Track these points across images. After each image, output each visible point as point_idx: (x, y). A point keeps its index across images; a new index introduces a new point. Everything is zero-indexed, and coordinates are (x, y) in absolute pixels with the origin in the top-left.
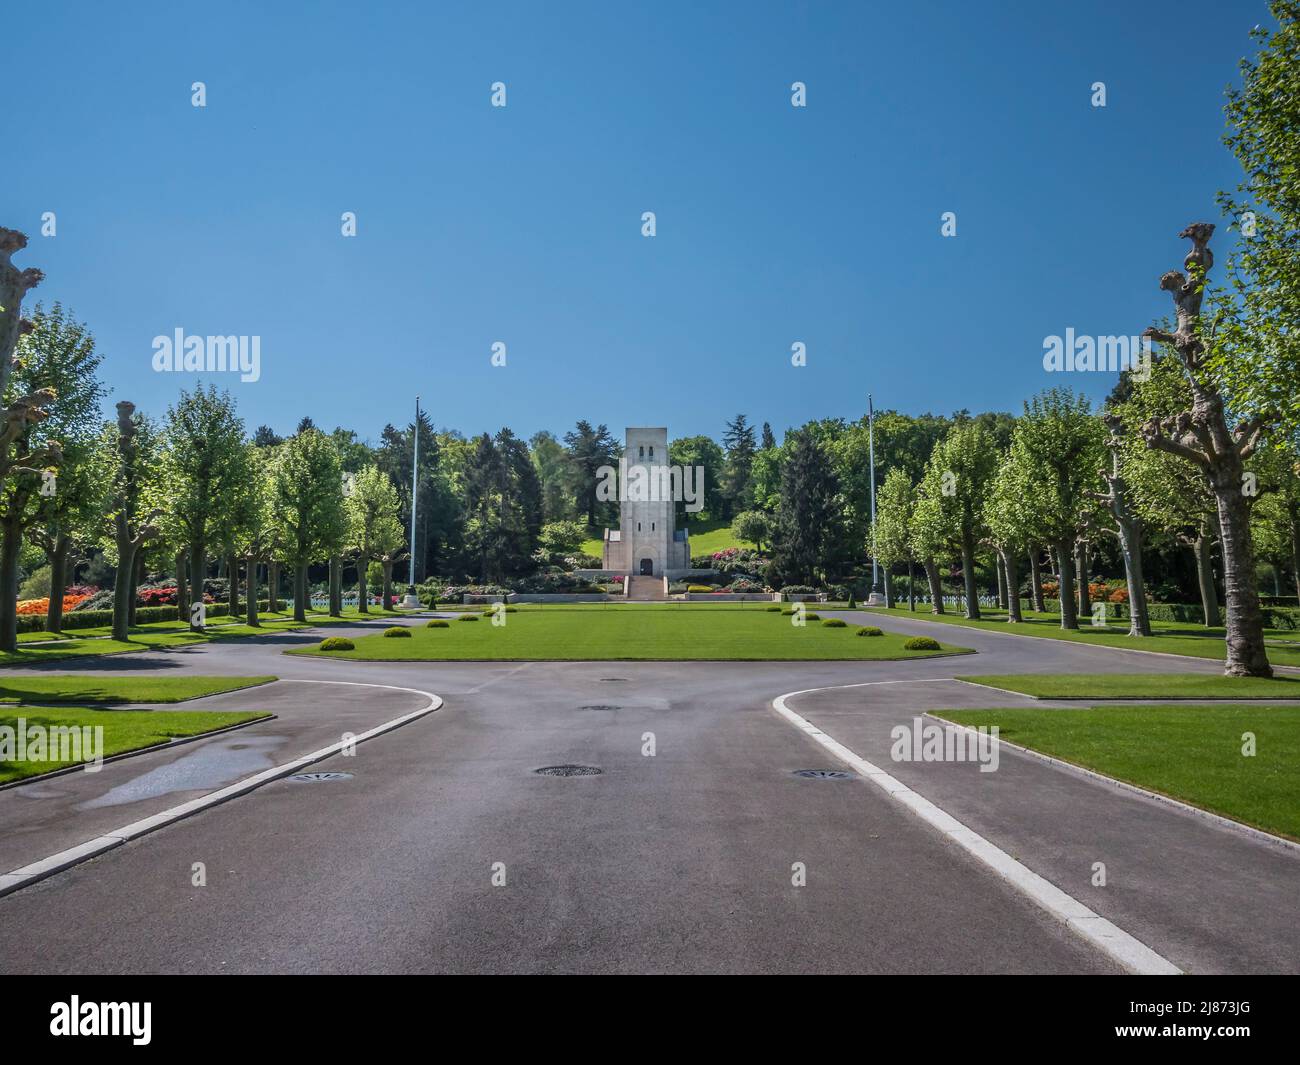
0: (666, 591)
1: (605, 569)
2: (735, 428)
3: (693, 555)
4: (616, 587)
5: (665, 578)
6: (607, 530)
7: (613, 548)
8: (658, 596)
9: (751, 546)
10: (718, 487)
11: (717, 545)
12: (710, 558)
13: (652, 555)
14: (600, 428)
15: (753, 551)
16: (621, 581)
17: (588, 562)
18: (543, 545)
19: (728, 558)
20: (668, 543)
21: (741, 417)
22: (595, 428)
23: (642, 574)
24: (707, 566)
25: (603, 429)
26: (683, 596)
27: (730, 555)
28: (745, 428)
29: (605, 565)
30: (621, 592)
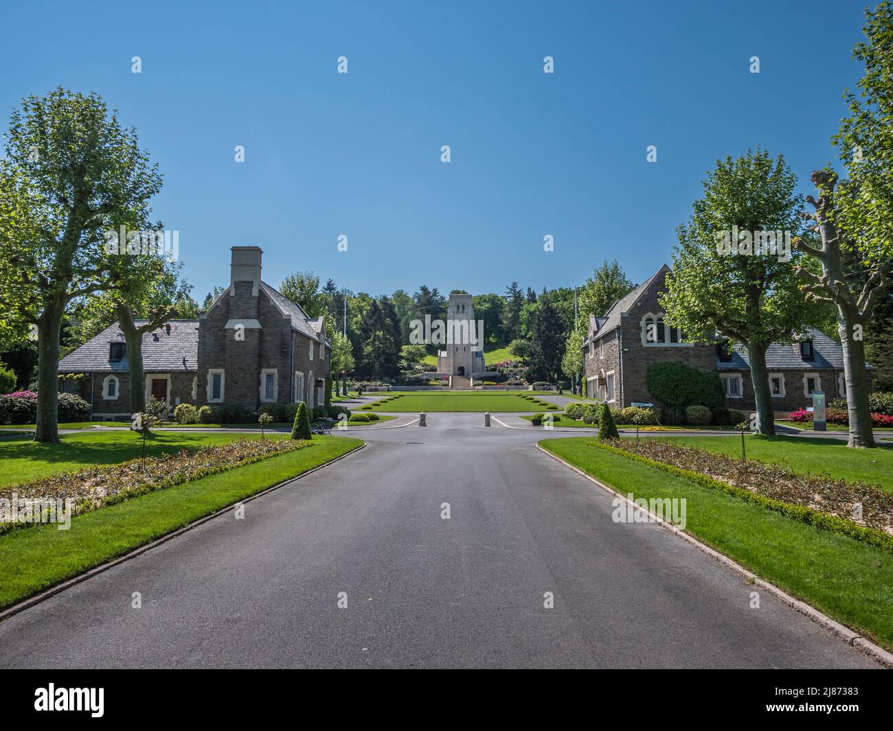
0: (472, 384)
1: (438, 372)
2: (511, 290)
3: (487, 364)
4: (445, 382)
5: (471, 379)
6: (439, 351)
7: (442, 361)
8: (467, 387)
9: (519, 359)
10: (502, 323)
11: (500, 358)
12: (496, 365)
13: (464, 365)
14: (434, 290)
15: (520, 362)
16: (448, 379)
17: (429, 368)
18: (402, 358)
19: (506, 366)
20: (473, 358)
21: (515, 284)
22: (431, 290)
23: (459, 375)
24: (494, 370)
25: (435, 290)
26: (481, 387)
27: (507, 364)
28: (517, 290)
29: (438, 370)
30: (448, 385)
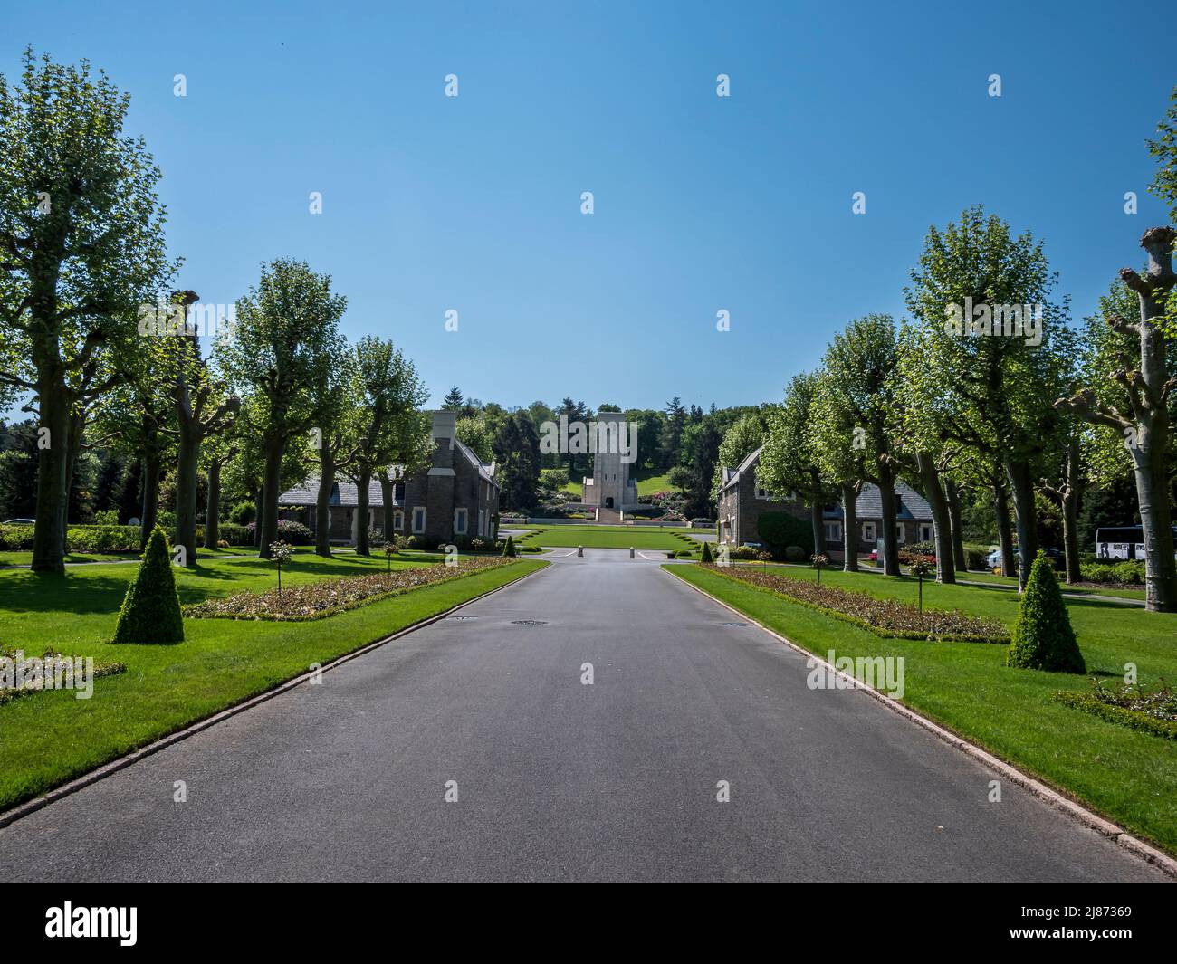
0: (622, 518)
1: (583, 503)
2: (672, 406)
3: (640, 495)
4: (591, 515)
5: (622, 513)
6: (585, 478)
7: (589, 490)
8: (617, 522)
9: (678, 490)
10: (660, 446)
11: (656, 488)
12: (651, 497)
13: (613, 495)
14: (580, 403)
15: (679, 493)
16: (594, 512)
17: (572, 498)
18: (541, 484)
19: (662, 497)
20: (624, 487)
21: (676, 399)
22: (576, 404)
23: (607, 507)
24: (648, 502)
25: (581, 404)
26: (632, 522)
27: (664, 495)
28: (679, 407)
29: (583, 500)
30: (594, 518)
